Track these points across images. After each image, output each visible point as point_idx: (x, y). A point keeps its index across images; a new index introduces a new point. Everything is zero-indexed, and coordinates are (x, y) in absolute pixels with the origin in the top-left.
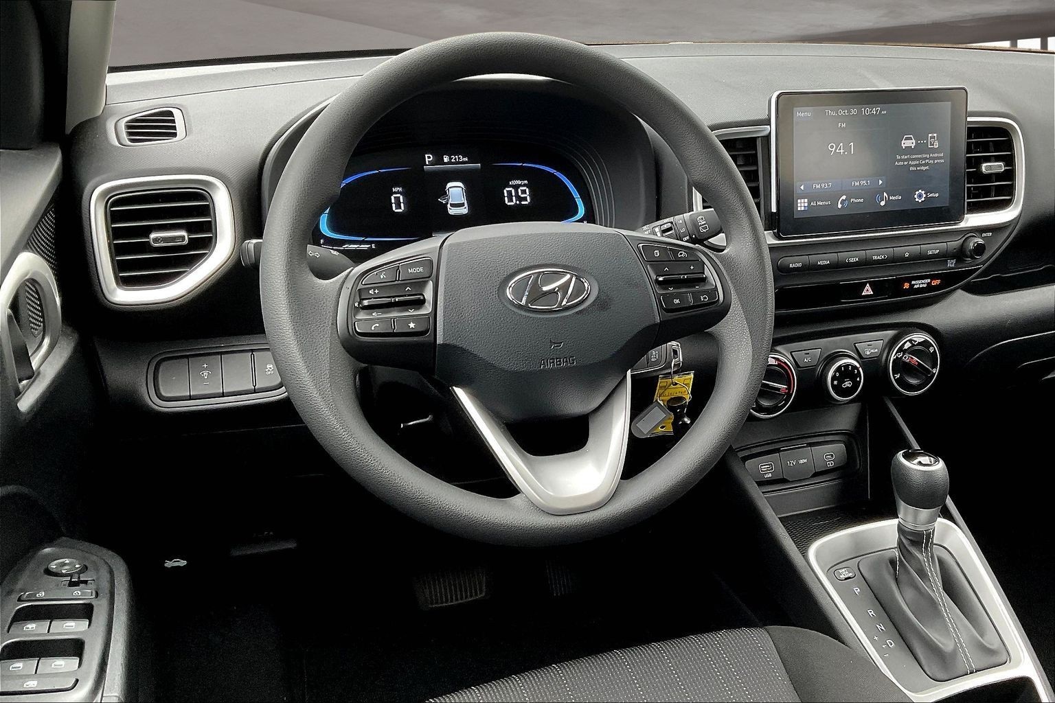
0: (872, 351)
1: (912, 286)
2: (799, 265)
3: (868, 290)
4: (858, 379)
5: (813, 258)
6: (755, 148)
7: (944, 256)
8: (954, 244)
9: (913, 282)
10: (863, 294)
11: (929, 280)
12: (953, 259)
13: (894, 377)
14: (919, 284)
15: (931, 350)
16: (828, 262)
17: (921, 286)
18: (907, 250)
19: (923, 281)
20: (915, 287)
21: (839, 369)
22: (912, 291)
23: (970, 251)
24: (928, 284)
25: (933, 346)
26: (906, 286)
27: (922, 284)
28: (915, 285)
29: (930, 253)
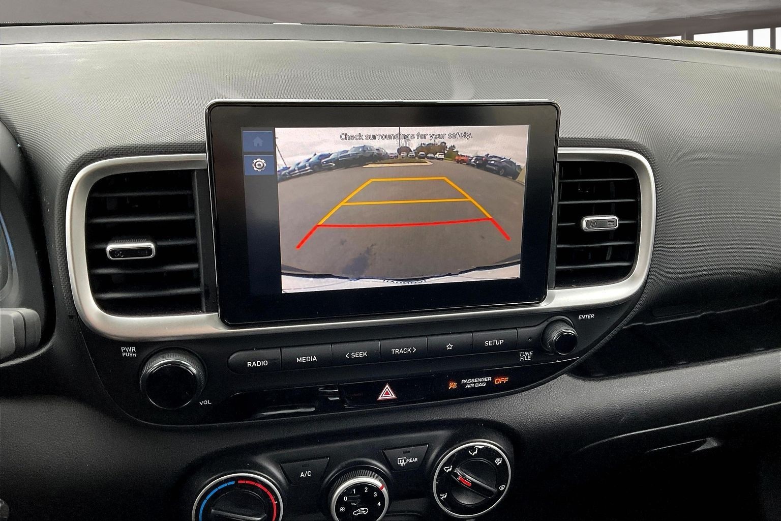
0: (410, 460)
1: (461, 386)
2: (265, 363)
3: (387, 393)
4: (380, 504)
5: (287, 354)
6: (190, 187)
7: (512, 348)
8: (528, 332)
9: (463, 381)
10: (380, 398)
11: (490, 379)
12: (528, 351)
13: (440, 498)
14: (471, 383)
15: (498, 461)
16: (315, 359)
17: (477, 385)
18: (449, 342)
19: (480, 380)
20: (468, 386)
21: (349, 491)
22: (462, 391)
23: (551, 344)
24: (487, 382)
25: (500, 456)
26: (453, 385)
27: (479, 382)
28: (466, 384)
29: (488, 343)
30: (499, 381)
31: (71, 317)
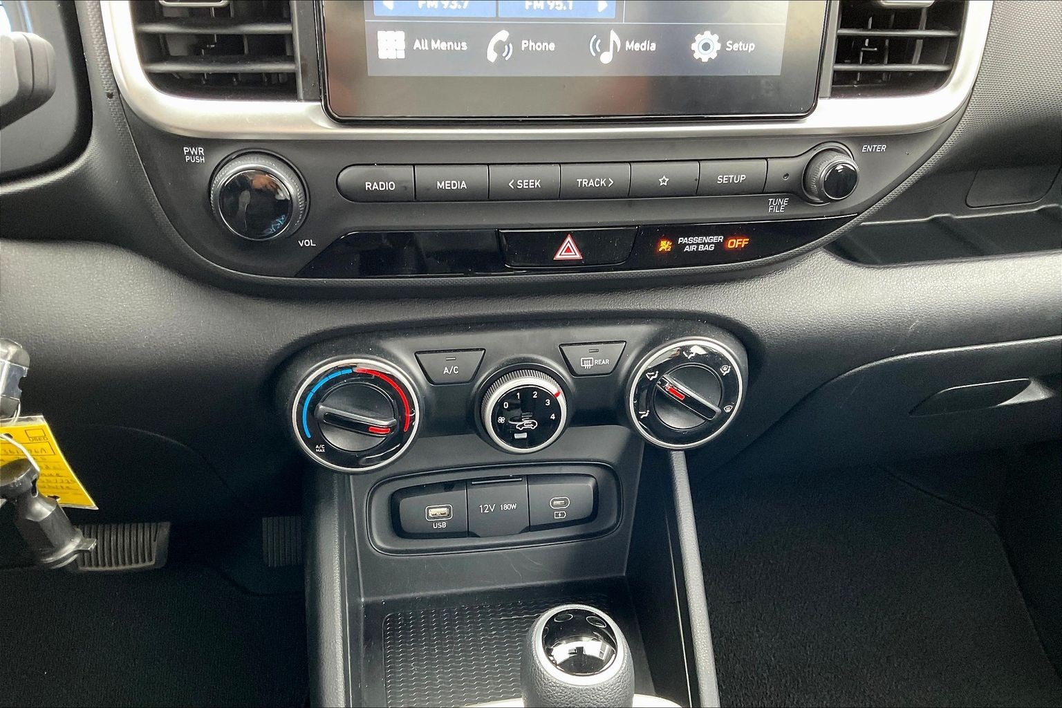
0: (598, 362)
1: (678, 248)
2: (390, 186)
3: (568, 250)
4: (553, 417)
5: (426, 175)
7: (758, 191)
8: (784, 166)
9: (681, 240)
10: (558, 257)
11: (721, 239)
12: (782, 198)
13: (638, 416)
14: (692, 244)
15: (725, 370)
16: (464, 185)
17: (701, 248)
18: (664, 173)
19: (707, 239)
20: (687, 249)
21: (509, 396)
22: (679, 256)
23: (818, 183)
24: (717, 244)
25: (728, 363)
26: (665, 245)
27: (704, 244)
28: (686, 244)
29: (722, 180)
30: (736, 243)
31: (110, 96)
